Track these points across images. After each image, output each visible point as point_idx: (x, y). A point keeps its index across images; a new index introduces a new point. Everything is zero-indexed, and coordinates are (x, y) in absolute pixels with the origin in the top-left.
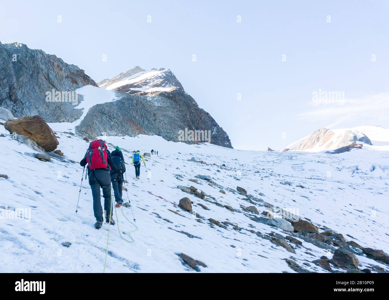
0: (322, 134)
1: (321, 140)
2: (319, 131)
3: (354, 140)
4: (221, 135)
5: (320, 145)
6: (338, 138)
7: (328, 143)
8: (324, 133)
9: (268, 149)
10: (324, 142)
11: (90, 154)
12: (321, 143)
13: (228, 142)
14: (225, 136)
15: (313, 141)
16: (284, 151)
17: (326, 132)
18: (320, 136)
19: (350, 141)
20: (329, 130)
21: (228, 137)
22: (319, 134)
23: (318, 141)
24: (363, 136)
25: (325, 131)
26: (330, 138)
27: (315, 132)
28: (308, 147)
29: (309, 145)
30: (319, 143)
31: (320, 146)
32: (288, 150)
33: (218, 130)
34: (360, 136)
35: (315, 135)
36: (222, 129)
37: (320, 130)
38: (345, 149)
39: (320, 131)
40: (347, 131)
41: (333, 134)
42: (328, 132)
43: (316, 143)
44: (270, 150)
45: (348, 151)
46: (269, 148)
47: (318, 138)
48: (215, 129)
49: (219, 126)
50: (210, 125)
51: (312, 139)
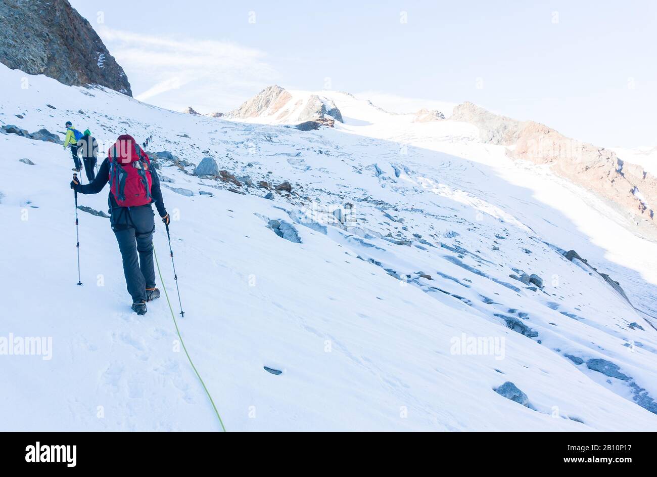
0: (274, 94)
1: (272, 105)
2: (270, 90)
3: (322, 113)
4: (113, 72)
5: (270, 112)
6: (296, 104)
7: (281, 111)
8: (277, 95)
9: (189, 109)
10: (276, 108)
11: (120, 179)
12: (271, 110)
13: (126, 88)
14: (121, 76)
15: (260, 105)
16: (214, 117)
17: (280, 93)
18: (270, 97)
19: (317, 112)
20: (285, 91)
21: (125, 78)
22: (270, 95)
23: (267, 107)
24: (333, 107)
25: (277, 90)
26: (284, 104)
27: (264, 90)
28: (252, 114)
29: (253, 110)
30: (268, 109)
31: (269, 114)
32: (221, 115)
33: (108, 60)
34: (329, 107)
35: (263, 96)
36: (114, 60)
37: (271, 88)
38: (311, 126)
39: (272, 90)
40: (312, 96)
41: (288, 97)
42: (283, 92)
43: (264, 108)
44: (193, 111)
45: (316, 129)
46: (191, 109)
47: (268, 102)
48: (100, 58)
49: (108, 52)
50: (90, 48)
51: (258, 101)
